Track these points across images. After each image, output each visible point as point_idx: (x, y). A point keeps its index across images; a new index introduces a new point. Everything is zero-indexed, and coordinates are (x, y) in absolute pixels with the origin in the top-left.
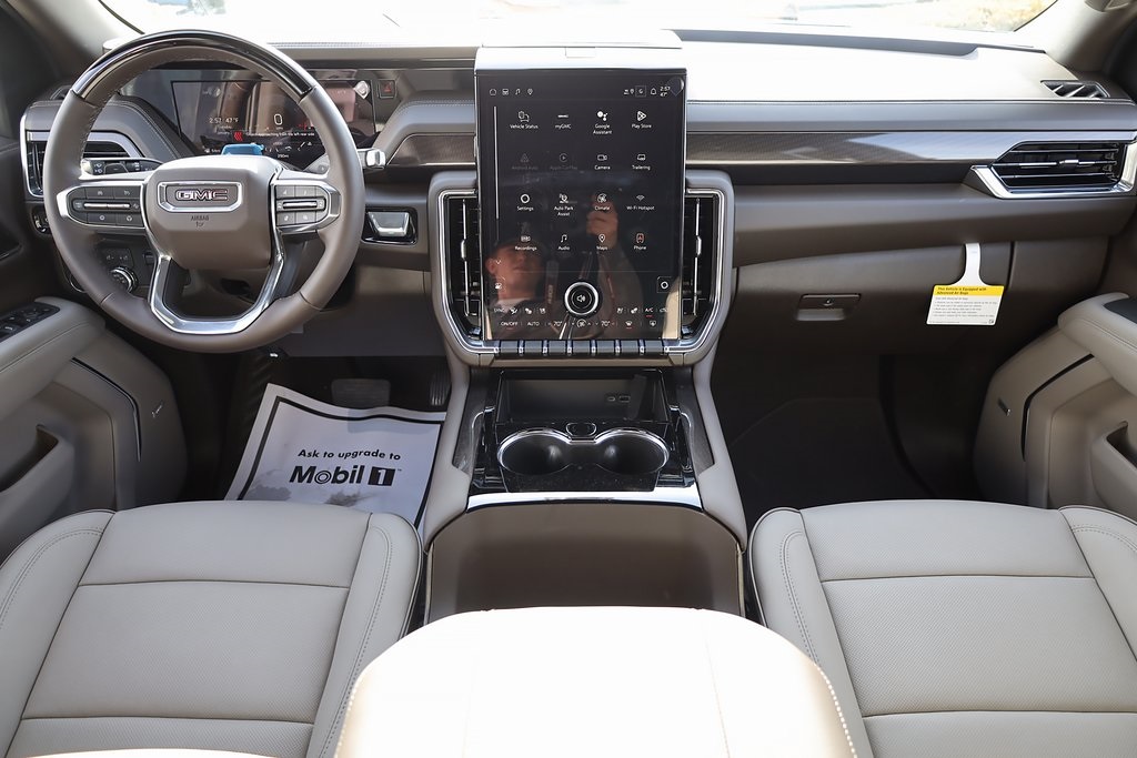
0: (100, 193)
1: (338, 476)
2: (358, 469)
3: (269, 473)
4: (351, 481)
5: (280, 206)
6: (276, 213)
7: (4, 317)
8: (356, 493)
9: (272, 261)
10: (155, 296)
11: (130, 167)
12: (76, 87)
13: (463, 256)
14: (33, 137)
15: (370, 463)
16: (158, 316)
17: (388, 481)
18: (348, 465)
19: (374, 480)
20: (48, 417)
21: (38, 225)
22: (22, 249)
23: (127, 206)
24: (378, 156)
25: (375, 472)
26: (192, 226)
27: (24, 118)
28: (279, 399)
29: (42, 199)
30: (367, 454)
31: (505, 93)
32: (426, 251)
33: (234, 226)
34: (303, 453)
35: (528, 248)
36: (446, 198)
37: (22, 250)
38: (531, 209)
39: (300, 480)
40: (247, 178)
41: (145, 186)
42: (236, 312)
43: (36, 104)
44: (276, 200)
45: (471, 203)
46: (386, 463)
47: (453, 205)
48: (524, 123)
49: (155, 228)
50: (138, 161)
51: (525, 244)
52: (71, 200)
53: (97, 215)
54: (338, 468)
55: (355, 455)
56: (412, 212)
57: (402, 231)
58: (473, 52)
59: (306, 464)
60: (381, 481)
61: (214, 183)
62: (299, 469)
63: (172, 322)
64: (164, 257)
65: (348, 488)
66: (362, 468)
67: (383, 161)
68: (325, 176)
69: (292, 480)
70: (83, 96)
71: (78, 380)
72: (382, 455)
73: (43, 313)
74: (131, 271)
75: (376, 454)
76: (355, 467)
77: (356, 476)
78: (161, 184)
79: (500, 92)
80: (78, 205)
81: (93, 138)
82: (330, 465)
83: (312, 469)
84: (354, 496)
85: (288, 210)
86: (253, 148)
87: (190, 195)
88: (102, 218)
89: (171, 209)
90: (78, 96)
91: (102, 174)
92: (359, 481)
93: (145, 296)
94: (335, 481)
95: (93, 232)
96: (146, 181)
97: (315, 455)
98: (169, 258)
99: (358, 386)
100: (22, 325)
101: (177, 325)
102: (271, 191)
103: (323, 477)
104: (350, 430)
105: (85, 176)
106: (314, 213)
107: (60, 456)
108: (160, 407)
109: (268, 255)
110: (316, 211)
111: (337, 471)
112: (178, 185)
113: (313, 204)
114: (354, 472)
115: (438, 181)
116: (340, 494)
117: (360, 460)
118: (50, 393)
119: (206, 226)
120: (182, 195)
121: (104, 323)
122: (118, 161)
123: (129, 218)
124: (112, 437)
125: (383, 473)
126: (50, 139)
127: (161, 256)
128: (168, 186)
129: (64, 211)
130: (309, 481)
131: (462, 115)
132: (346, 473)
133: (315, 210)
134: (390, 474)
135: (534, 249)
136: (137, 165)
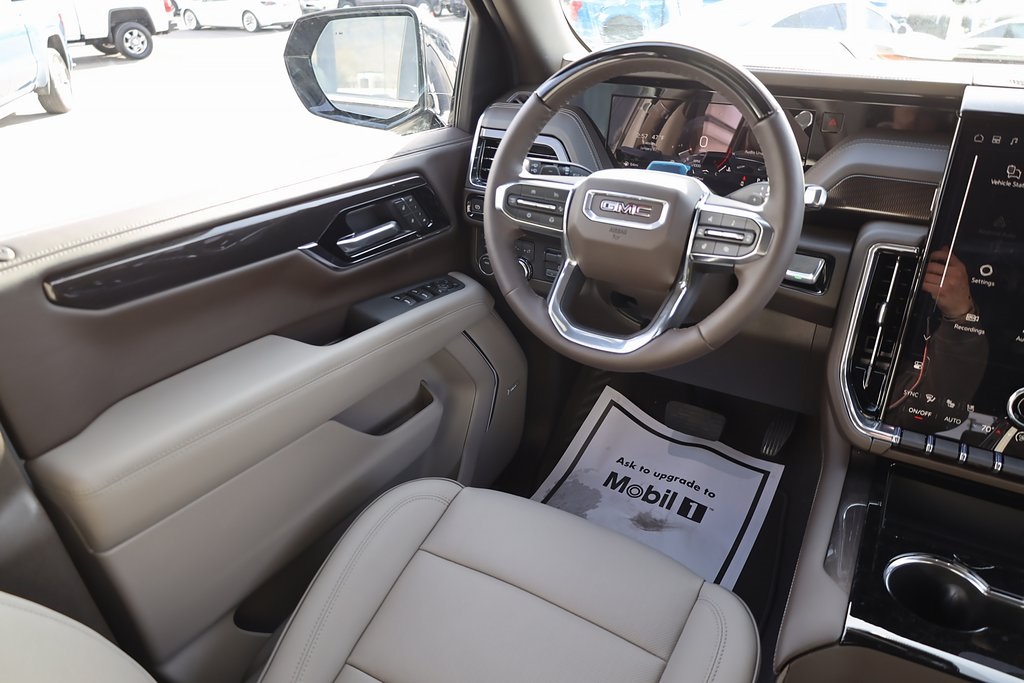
0: (534, 192)
1: (649, 495)
2: (670, 495)
3: (587, 471)
4: (661, 505)
5: (701, 233)
6: (695, 238)
7: (423, 284)
8: (664, 518)
9: (673, 288)
10: (553, 299)
11: (560, 170)
12: (540, 91)
13: (880, 321)
14: (485, 133)
15: (684, 492)
16: (553, 320)
17: (699, 516)
18: (662, 487)
19: (684, 511)
20: (431, 375)
21: (469, 210)
22: (450, 231)
23: (553, 208)
24: (818, 194)
25: (687, 502)
26: (609, 238)
27: (483, 115)
28: (613, 403)
29: (484, 190)
30: (683, 482)
31: (996, 140)
32: (834, 305)
33: (649, 245)
34: (621, 460)
35: (973, 330)
36: (879, 250)
37: (450, 229)
38: (990, 284)
39: (613, 487)
40: (675, 198)
41: (574, 191)
42: (627, 332)
43: (495, 105)
44: (698, 225)
45: (908, 261)
46: (699, 498)
47: (885, 260)
48: (1011, 180)
49: (572, 232)
50: (569, 166)
51: (970, 324)
52: (508, 194)
53: (524, 212)
54: (651, 487)
55: (671, 479)
56: (830, 261)
57: (810, 277)
58: (960, 89)
59: (622, 472)
60: (690, 515)
61: (640, 198)
62: (614, 475)
63: (565, 329)
64: (571, 262)
65: (657, 511)
66: (675, 494)
67: (823, 200)
68: (760, 208)
69: (606, 484)
70: (544, 99)
71: (463, 351)
72: (697, 488)
73: (453, 286)
74: (529, 263)
75: (691, 485)
76: (669, 491)
77: (667, 500)
78: (590, 192)
79: (988, 139)
80: (513, 200)
81: (540, 140)
82: (644, 481)
83: (626, 480)
84: (661, 521)
85: (708, 238)
86: (679, 167)
87: (616, 207)
88: (529, 215)
89: (594, 217)
90: (540, 99)
91: (536, 174)
92: (669, 507)
93: (545, 295)
94: (645, 499)
95: (517, 227)
96: (574, 187)
97: (632, 466)
98: (574, 263)
99: (693, 413)
100: (435, 295)
101: (568, 332)
102: (696, 215)
103: (635, 491)
104: (671, 452)
105: (524, 173)
106: (737, 247)
107: (431, 413)
108: (514, 387)
109: (671, 280)
110: (740, 245)
111: (650, 490)
112: (605, 195)
113: (741, 237)
114: (666, 496)
115: (872, 231)
116: (648, 514)
117: (675, 486)
118: (440, 358)
119: (622, 241)
120: (607, 205)
121: (493, 304)
122: (552, 164)
123: (552, 220)
124: (473, 404)
125: (694, 507)
126: (505, 138)
127: (568, 260)
128: (596, 194)
129: (499, 204)
130: (621, 491)
131: (927, 161)
132: (658, 494)
133: (739, 243)
134: (701, 511)
135: (981, 332)
136: (567, 169)
